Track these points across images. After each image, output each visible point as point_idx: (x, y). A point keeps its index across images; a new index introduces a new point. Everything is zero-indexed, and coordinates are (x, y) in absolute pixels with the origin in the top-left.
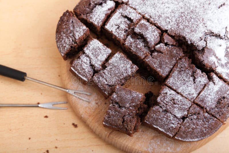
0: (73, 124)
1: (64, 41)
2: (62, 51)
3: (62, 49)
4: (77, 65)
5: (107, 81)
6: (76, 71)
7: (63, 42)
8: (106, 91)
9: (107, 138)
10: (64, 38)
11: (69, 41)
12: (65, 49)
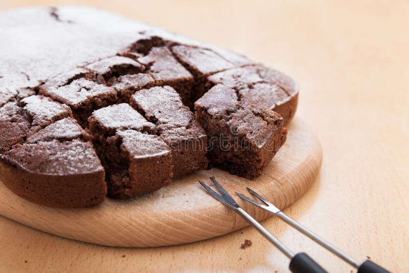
0: (243, 247)
1: (72, 156)
2: (92, 166)
3: (88, 165)
4: (135, 145)
5: (180, 126)
6: (145, 154)
7: (73, 158)
8: (198, 134)
9: (282, 187)
10: (64, 155)
11: (78, 147)
12: (90, 158)
